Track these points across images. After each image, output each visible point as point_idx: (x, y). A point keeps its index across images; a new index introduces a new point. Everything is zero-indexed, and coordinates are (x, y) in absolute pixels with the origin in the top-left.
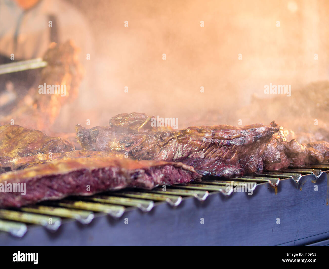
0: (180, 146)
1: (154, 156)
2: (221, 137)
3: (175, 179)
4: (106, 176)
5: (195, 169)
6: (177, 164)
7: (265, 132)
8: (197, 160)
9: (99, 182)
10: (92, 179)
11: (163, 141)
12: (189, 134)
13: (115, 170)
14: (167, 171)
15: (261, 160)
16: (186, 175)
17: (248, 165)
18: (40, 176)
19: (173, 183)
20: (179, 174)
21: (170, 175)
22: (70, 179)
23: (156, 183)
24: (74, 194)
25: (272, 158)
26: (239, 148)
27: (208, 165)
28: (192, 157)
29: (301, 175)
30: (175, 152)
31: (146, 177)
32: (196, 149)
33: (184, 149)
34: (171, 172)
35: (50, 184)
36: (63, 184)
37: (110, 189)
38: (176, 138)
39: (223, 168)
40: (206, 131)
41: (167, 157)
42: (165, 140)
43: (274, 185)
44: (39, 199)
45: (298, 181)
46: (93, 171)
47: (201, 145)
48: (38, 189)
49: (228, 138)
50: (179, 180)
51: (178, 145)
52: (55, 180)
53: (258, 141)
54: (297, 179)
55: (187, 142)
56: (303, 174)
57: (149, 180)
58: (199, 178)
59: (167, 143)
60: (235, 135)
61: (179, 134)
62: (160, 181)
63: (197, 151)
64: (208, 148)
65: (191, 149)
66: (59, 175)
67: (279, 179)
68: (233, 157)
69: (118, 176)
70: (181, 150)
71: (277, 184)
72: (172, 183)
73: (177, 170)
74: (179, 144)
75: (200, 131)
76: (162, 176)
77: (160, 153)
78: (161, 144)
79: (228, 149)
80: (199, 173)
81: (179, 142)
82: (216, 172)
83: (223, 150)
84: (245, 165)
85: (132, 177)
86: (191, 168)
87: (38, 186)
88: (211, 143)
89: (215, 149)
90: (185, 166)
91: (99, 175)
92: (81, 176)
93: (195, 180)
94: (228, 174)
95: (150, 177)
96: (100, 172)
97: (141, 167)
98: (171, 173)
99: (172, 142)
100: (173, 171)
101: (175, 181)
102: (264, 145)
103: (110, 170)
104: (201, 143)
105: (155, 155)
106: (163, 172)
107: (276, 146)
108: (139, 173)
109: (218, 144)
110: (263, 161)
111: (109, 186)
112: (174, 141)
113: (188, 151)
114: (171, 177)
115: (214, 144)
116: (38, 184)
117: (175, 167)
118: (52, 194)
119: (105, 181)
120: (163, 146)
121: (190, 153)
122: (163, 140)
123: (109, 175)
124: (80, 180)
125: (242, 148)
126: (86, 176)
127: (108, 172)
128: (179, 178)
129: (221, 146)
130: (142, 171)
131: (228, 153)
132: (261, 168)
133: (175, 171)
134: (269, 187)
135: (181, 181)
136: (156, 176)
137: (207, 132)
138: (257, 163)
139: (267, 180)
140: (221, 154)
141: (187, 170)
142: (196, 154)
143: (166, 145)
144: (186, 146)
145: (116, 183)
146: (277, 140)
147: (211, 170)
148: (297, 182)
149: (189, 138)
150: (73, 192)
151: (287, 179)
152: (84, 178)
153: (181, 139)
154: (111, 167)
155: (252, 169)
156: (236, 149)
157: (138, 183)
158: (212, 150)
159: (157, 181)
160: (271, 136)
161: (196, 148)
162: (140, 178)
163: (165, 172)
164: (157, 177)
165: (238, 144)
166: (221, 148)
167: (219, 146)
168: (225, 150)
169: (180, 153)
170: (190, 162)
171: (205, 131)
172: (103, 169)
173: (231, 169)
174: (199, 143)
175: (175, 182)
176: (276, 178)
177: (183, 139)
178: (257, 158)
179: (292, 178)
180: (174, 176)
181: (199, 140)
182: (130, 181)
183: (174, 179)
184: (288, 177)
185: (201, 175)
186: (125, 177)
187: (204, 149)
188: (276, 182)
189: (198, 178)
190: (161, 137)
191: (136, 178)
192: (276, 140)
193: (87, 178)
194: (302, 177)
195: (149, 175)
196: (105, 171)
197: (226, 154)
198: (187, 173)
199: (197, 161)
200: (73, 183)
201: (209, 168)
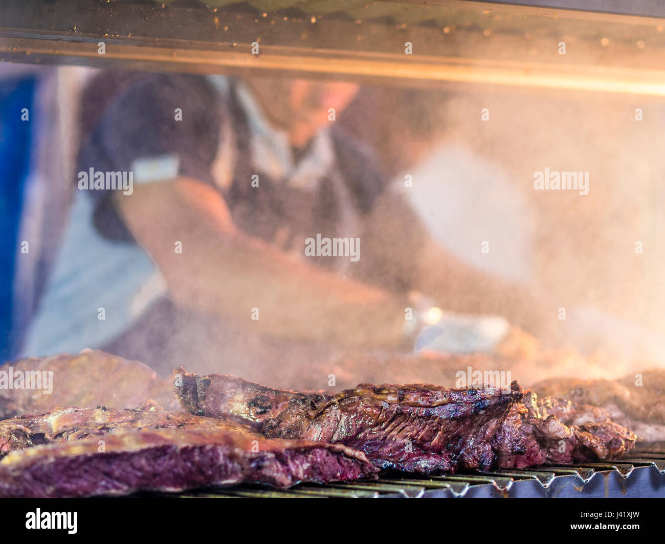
0: (344, 418)
1: (299, 435)
2: (414, 403)
3: (332, 472)
4: (206, 460)
5: (366, 456)
6: (334, 447)
7: (494, 397)
8: (372, 441)
9: (194, 469)
10: (181, 463)
11: (316, 409)
12: (358, 395)
13: (222, 452)
14: (317, 458)
15: (488, 447)
16: (351, 467)
17: (462, 456)
18: (89, 454)
19: (327, 480)
20: (338, 465)
21: (321, 464)
22: (143, 462)
23: (294, 478)
24: (149, 489)
25: (509, 445)
26: (445, 424)
27: (391, 450)
28: (365, 436)
29: (554, 474)
30: (336, 429)
31: (277, 466)
32: (370, 424)
33: (351, 423)
34: (324, 460)
35: (107, 469)
36: (130, 469)
37: (214, 483)
38: (337, 402)
39: (417, 458)
40: (389, 391)
41: (321, 437)
42: (319, 407)
43: (503, 490)
44: (87, 493)
45: (548, 485)
46: (184, 450)
47: (379, 416)
48: (86, 476)
49: (428, 404)
50: (339, 474)
51: (341, 416)
52: (117, 462)
53: (482, 412)
54: (547, 483)
55: (356, 411)
56: (557, 474)
57: (283, 472)
58: (374, 473)
59: (322, 413)
60: (440, 400)
61: (342, 396)
62: (304, 475)
63: (372, 427)
64: (391, 421)
65: (362, 422)
66: (124, 454)
67: (512, 479)
68: (435, 439)
69: (228, 461)
70: (345, 425)
71: (508, 487)
72: (325, 480)
73: (335, 457)
74: (342, 414)
75: (378, 391)
76: (308, 467)
77: (309, 430)
78: (312, 414)
79: (426, 424)
80: (374, 465)
81: (343, 411)
82: (404, 464)
83: (418, 426)
84: (458, 455)
85: (253, 465)
86: (360, 454)
87: (86, 471)
88: (396, 412)
89: (403, 424)
90: (349, 451)
91: (194, 457)
92: (163, 458)
93: (367, 476)
94: (426, 468)
95: (285, 468)
96: (197, 453)
97: (269, 448)
98: (323, 463)
99: (330, 411)
100: (328, 458)
101: (331, 476)
102: (493, 421)
103: (214, 450)
104: (379, 412)
105: (301, 433)
106: (309, 460)
107: (518, 426)
108: (265, 458)
109: (408, 415)
110: (493, 449)
111: (212, 477)
112: (334, 408)
113: (358, 427)
114: (323, 468)
115: (402, 414)
116: (86, 467)
117: (331, 451)
118: (110, 486)
119: (204, 469)
120: (315, 418)
121: (361, 429)
122: (315, 407)
123: (212, 460)
124: (159, 465)
125: (451, 423)
126: (171, 458)
127: (210, 454)
128: (337, 471)
129: (414, 419)
130: (271, 456)
131: (427, 431)
132: (488, 462)
133: (332, 459)
134: (492, 493)
135: (342, 476)
136: (295, 467)
137: (390, 393)
138: (480, 452)
139: (490, 481)
140: (415, 432)
141: (353, 457)
142: (371, 431)
143: (320, 417)
144: (355, 418)
145: (224, 473)
146: (523, 415)
147: (394, 461)
148: (547, 487)
149: (359, 404)
150: (148, 485)
151: (528, 480)
152: (166, 462)
153: (345, 405)
154: (216, 445)
155: (470, 462)
156: (441, 425)
157: (264, 476)
158: (399, 425)
159: (297, 474)
160: (505, 405)
161: (370, 421)
162: (266, 467)
163: (312, 459)
164: (298, 466)
165: (444, 417)
166: (415, 421)
167: (410, 419)
168: (420, 425)
169: (343, 430)
170: (361, 444)
171: (387, 392)
172: (202, 448)
173: (432, 460)
174: (375, 411)
175: (331, 478)
176: (507, 478)
177: (349, 405)
178: (480, 444)
179: (537, 479)
180: (329, 467)
181: (376, 406)
182: (248, 473)
183: (329, 473)
184: (529, 478)
185: (378, 467)
186: (240, 464)
187: (384, 422)
188: (507, 485)
189: (372, 473)
190: (312, 402)
191: (259, 468)
192: (519, 415)
193: (173, 462)
194: (555, 479)
195: (284, 463)
196: (204, 451)
197: (423, 432)
198: (352, 462)
199: (373, 443)
200: (148, 468)
201: (393, 456)
